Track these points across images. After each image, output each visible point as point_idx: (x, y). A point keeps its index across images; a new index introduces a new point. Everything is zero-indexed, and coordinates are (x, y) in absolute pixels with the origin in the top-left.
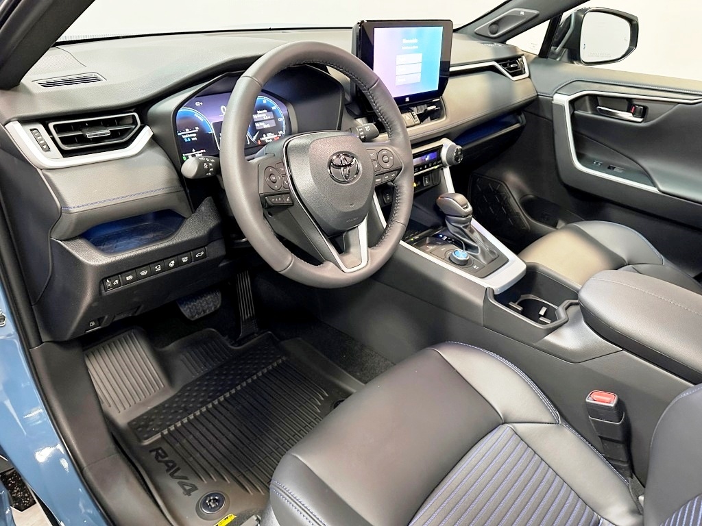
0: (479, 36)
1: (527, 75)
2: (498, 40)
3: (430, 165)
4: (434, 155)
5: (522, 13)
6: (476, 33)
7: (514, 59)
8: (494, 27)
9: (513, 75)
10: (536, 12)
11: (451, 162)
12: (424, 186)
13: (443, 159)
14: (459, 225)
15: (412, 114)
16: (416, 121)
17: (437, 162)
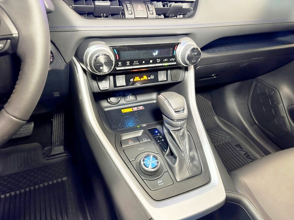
3: (158, 60)
4: (165, 52)
11: (184, 62)
12: (159, 80)
13: (178, 58)
14: (170, 127)
15: (148, 5)
16: (150, 14)
17: (167, 60)
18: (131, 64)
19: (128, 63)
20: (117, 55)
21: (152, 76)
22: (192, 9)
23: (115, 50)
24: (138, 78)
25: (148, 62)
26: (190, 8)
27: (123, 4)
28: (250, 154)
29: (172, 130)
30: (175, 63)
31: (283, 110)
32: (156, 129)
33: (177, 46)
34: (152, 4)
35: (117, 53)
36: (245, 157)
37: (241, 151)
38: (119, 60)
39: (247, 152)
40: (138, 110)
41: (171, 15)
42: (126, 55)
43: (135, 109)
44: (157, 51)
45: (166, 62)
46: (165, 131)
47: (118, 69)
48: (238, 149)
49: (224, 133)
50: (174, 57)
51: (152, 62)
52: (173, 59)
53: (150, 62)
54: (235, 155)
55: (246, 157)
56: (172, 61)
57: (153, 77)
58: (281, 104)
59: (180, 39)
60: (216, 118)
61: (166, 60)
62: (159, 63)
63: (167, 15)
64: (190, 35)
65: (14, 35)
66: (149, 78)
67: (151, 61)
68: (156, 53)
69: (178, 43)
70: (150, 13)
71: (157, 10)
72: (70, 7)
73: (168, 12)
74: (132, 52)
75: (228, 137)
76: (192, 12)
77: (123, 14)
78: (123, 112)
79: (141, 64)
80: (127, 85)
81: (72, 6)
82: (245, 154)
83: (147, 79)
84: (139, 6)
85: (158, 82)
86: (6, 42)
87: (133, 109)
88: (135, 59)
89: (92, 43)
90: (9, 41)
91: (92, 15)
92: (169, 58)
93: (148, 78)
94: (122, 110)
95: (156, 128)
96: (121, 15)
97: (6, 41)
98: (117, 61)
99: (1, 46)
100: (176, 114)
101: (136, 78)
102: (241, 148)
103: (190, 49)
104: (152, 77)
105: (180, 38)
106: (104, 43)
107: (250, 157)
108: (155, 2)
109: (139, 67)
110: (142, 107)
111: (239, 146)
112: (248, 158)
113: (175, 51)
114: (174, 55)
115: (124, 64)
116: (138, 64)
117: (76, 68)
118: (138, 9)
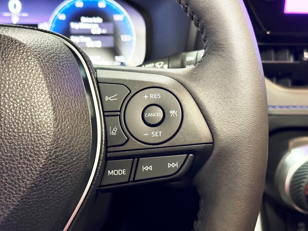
86: (186, 158)
90: (191, 155)
97: (186, 155)
99: (176, 167)
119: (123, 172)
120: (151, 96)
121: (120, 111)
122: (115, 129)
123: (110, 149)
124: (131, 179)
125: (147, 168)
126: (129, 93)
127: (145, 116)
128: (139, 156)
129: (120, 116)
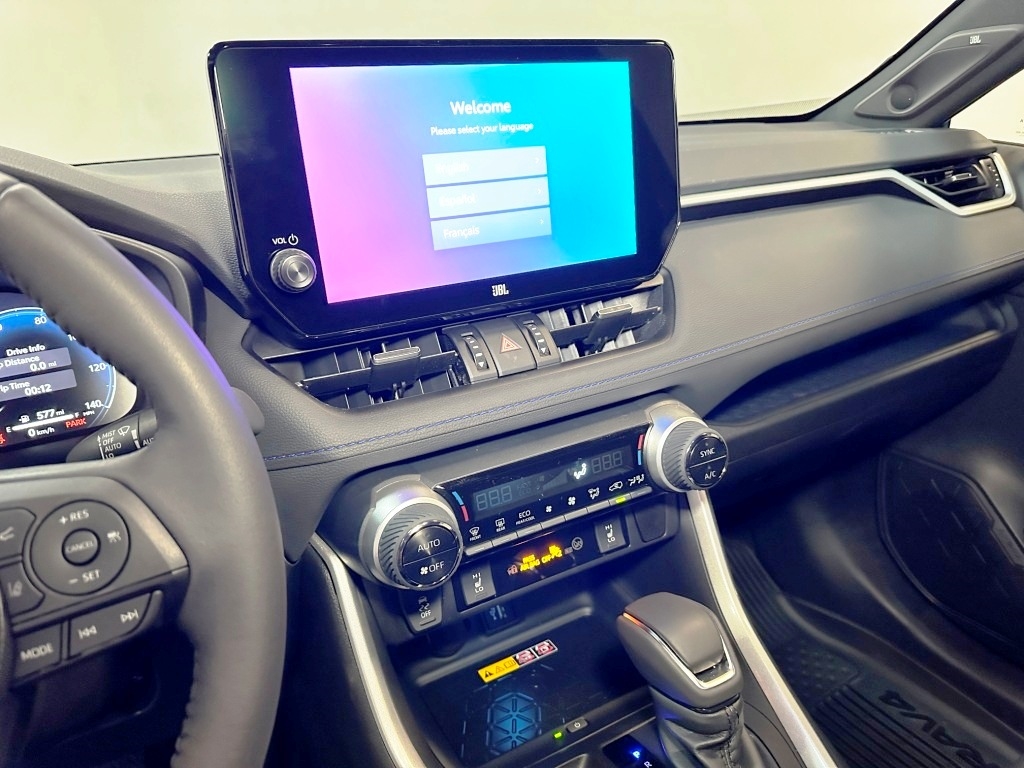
0: (869, 119)
1: (1010, 197)
2: (915, 121)
3: (594, 493)
4: (610, 461)
5: (976, 40)
6: (858, 115)
7: (966, 160)
8: (903, 90)
9: (959, 202)
10: (1013, 29)
11: (675, 479)
12: (602, 551)
13: (652, 469)
14: (688, 736)
15: (529, 331)
16: (542, 354)
17: (619, 485)
18: (511, 527)
19: (500, 524)
20: (464, 508)
21: (577, 541)
22: (659, 309)
23: (455, 493)
24: (532, 557)
25: (561, 508)
26: (652, 310)
27: (455, 340)
28: (944, 724)
29: (700, 749)
30: (647, 490)
31: (1010, 544)
32: (630, 742)
33: (641, 436)
34: (540, 323)
35: (461, 503)
36: (927, 737)
37: (907, 719)
38: (472, 523)
39: (932, 717)
40: (538, 658)
41: (600, 340)
42: (489, 500)
43: (526, 656)
44: (584, 465)
45: (618, 493)
46: (671, 749)
47: (471, 551)
48: (894, 711)
49: (830, 657)
50: (642, 469)
51: (574, 503)
52: (638, 477)
53: (570, 503)
54: (893, 738)
55: (933, 739)
56: (637, 486)
57: (581, 542)
58: (999, 525)
59: (647, 411)
60: (784, 603)
61: (617, 487)
62: (598, 500)
63: (586, 341)
64: (674, 392)
65: (174, 573)
66: (568, 551)
67: (572, 501)
68: (581, 472)
69: (646, 428)
70: (541, 352)
71: (556, 336)
72: (296, 387)
73: (591, 335)
74: (507, 486)
75: (845, 669)
76: (661, 319)
77: (461, 369)
78: (487, 680)
79: (541, 516)
80: (500, 592)
81: (302, 382)
82: (926, 729)
83: (560, 555)
84: (505, 339)
85: (601, 555)
86: (150, 599)
87: (517, 661)
88: (518, 508)
89: (378, 489)
90: (158, 593)
91: (364, 392)
92: (624, 478)
93: (563, 552)
94: (482, 673)
95: (628, 736)
96: (453, 374)
97: (148, 595)
98: (465, 527)
99: (135, 618)
100: (702, 683)
101: (525, 560)
102: (904, 704)
103: (691, 440)
104: (578, 544)
105: (645, 408)
106: (417, 477)
107: (947, 736)
108: (545, 316)
109: (537, 528)
110: (545, 644)
111: (894, 701)
112: (942, 742)
113: (639, 452)
114: (640, 463)
115: (488, 532)
116: (533, 518)
117: (328, 575)
118: (503, 350)
119: (48, 649)
120: (73, 517)
121: (22, 554)
122: (18, 586)
123: (15, 620)
124: (65, 655)
125: (87, 632)
126: (34, 522)
127: (67, 551)
128: (70, 618)
129: (23, 562)
